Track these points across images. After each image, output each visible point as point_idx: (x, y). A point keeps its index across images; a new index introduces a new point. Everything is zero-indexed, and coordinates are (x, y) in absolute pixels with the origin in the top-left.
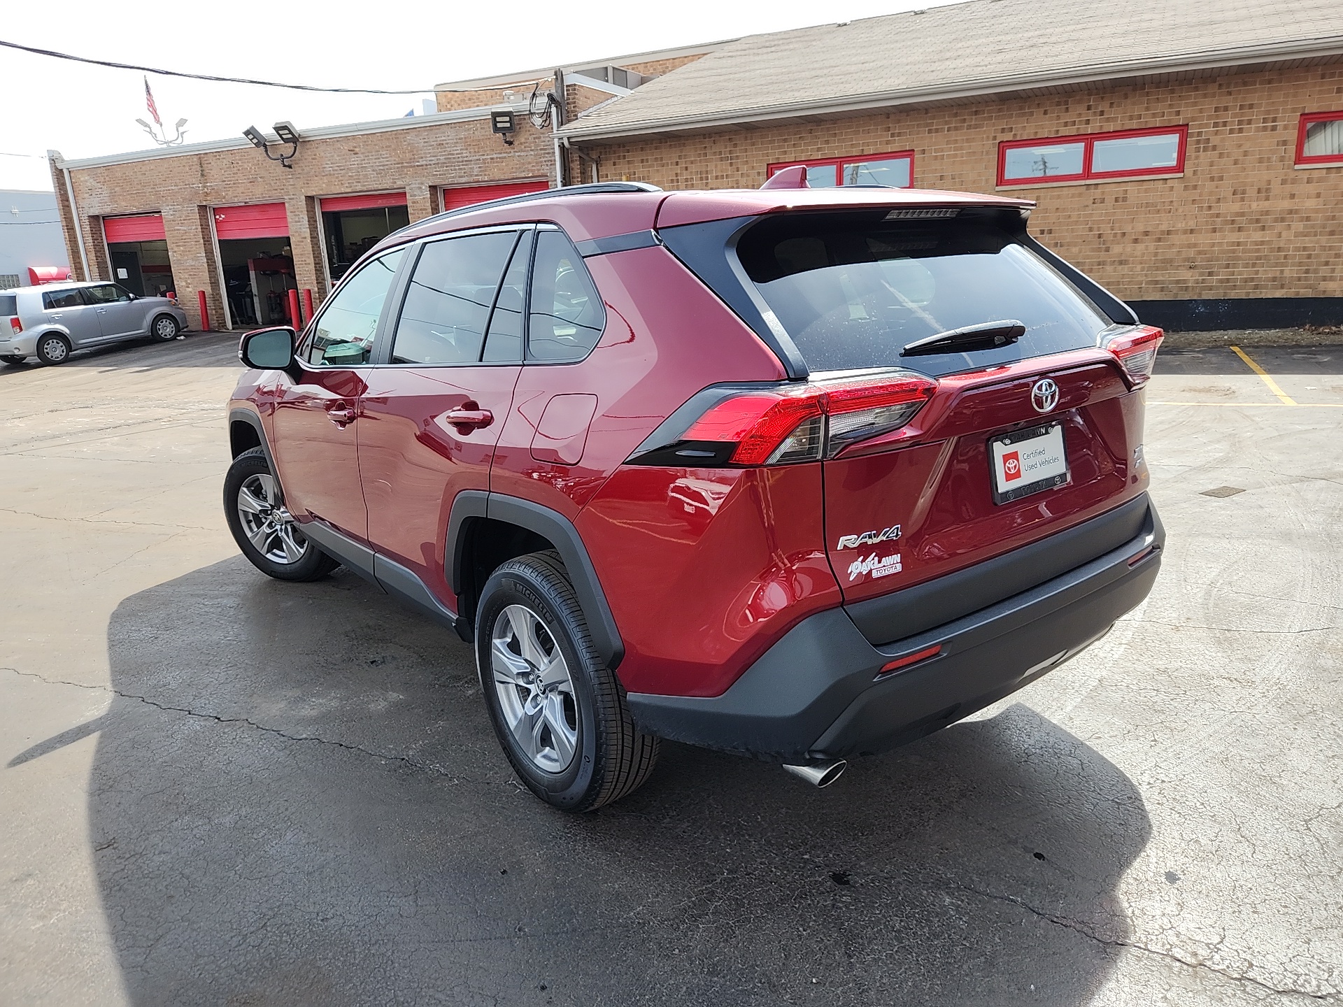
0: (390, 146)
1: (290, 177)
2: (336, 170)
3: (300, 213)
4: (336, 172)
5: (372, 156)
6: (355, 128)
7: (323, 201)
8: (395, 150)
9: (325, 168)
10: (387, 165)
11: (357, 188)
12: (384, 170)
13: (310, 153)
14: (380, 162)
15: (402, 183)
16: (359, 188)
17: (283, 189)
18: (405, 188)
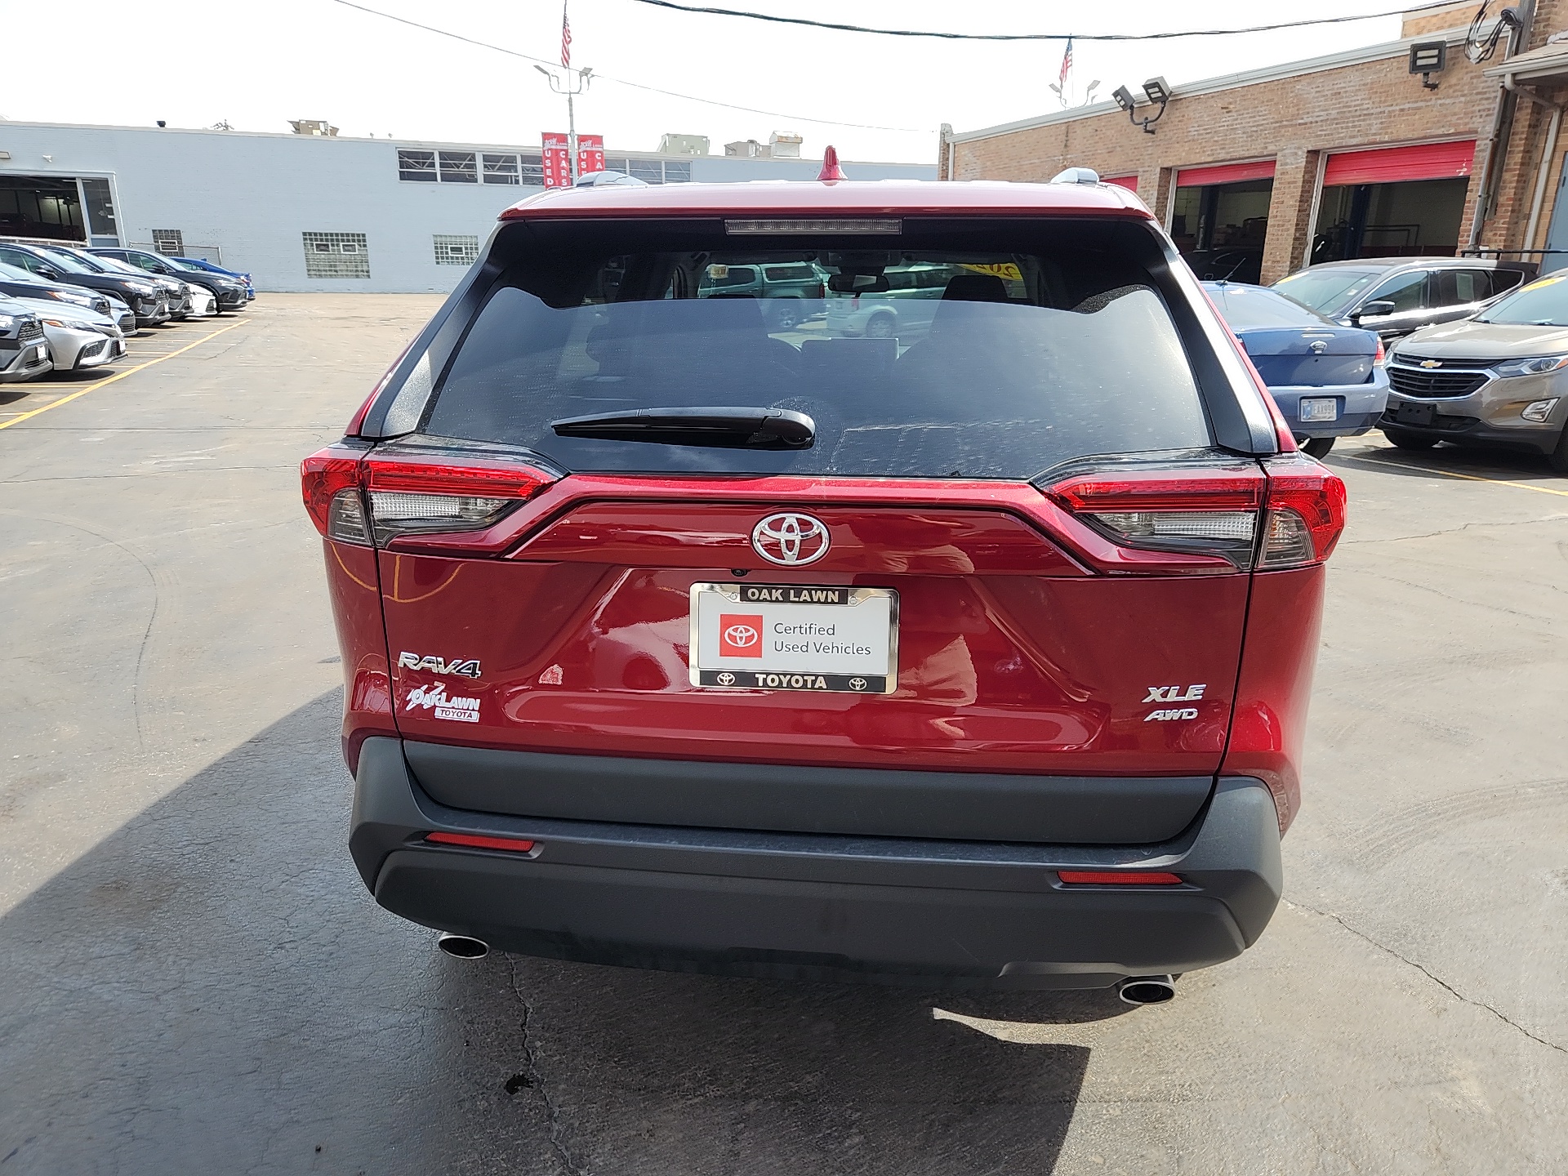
0: (1272, 100)
1: (1150, 144)
2: (1202, 134)
3: (1150, 189)
4: (1202, 137)
5: (1248, 113)
6: (1235, 79)
7: (1181, 174)
8: (1276, 104)
9: (1190, 131)
10: (1262, 125)
11: (1220, 156)
12: (1257, 131)
13: (1178, 115)
14: (1255, 121)
15: (1274, 148)
16: (1222, 156)
17: (1138, 160)
18: (1276, 154)
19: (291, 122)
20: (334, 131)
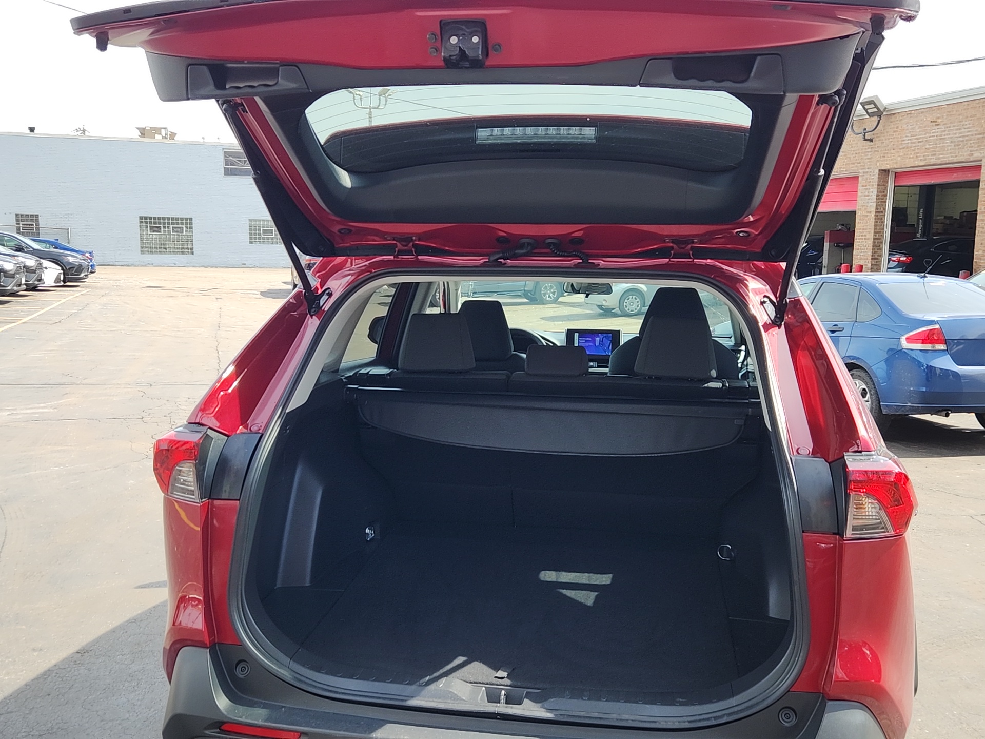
0: (975, 116)
1: (869, 150)
2: (914, 143)
3: (870, 187)
4: (914, 145)
5: (954, 126)
6: (941, 98)
7: (897, 175)
8: (979, 119)
9: (904, 140)
10: (967, 136)
11: (932, 160)
12: (963, 141)
13: (892, 126)
14: (961, 133)
15: (979, 155)
16: (933, 161)
17: (860, 163)
18: (981, 160)
19: (138, 128)
20: (173, 135)
